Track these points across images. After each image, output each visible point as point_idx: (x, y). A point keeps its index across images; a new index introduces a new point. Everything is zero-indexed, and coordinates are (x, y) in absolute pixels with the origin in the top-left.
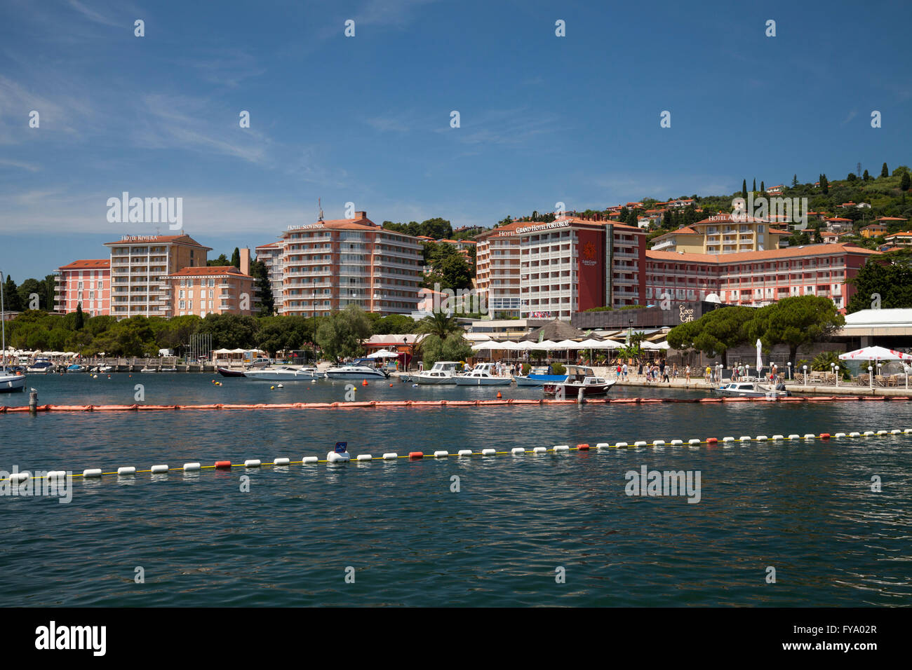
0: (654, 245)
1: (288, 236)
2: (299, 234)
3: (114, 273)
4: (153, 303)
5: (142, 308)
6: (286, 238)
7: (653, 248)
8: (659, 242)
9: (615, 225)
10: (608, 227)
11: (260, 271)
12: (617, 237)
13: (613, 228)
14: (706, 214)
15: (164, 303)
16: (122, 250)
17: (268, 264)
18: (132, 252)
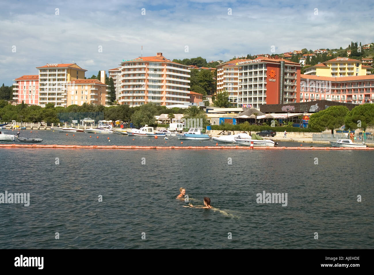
0: (305, 72)
1: (123, 64)
2: (129, 64)
3: (40, 82)
4: (59, 97)
5: (53, 99)
6: (123, 65)
7: (305, 74)
8: (308, 71)
9: (286, 62)
10: (282, 62)
11: (110, 82)
12: (286, 67)
13: (284, 63)
14: (333, 57)
15: (63, 97)
16: (45, 70)
17: (114, 78)
18: (49, 71)
